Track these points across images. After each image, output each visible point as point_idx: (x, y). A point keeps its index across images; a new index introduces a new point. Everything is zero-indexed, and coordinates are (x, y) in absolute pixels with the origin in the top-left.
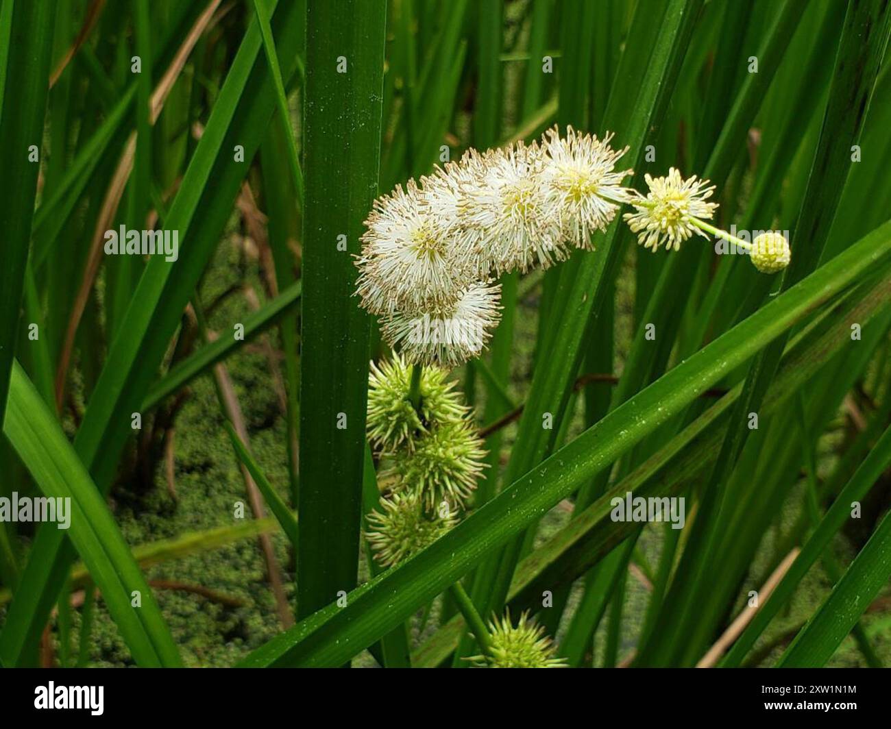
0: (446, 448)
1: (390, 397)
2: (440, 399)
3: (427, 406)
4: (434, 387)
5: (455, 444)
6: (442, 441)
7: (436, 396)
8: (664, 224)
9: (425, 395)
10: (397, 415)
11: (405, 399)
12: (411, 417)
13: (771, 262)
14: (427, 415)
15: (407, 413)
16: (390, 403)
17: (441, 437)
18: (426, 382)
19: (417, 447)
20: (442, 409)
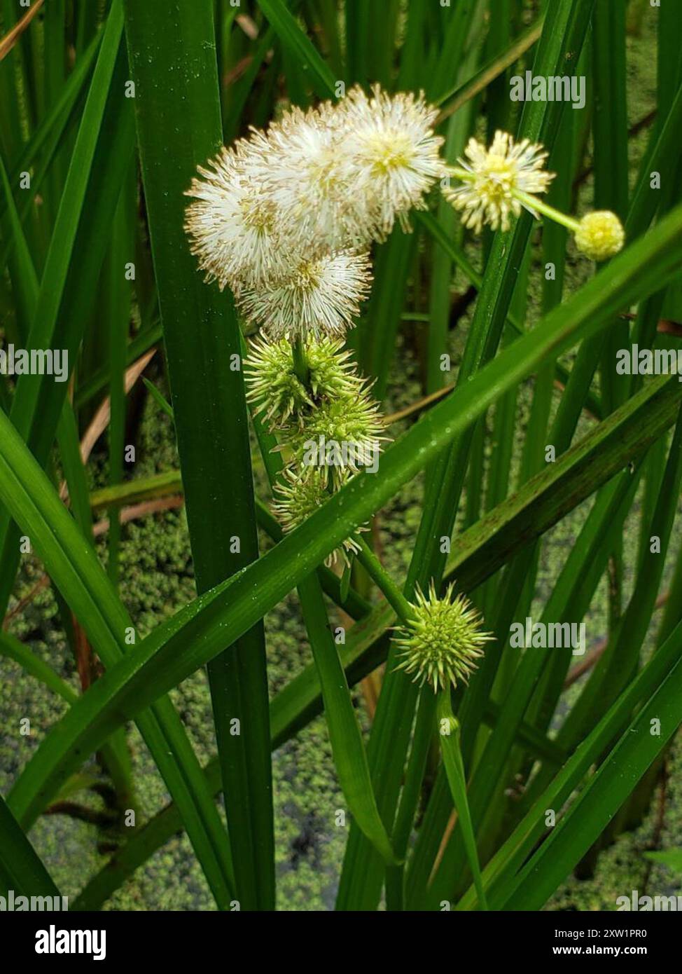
0: (338, 424)
1: (275, 370)
2: (330, 371)
3: (315, 380)
4: (323, 359)
5: (349, 420)
6: (333, 417)
7: (326, 368)
8: (485, 202)
9: (312, 368)
10: (281, 390)
11: (289, 373)
12: (298, 392)
13: (596, 248)
14: (315, 390)
15: (293, 387)
16: (274, 376)
17: (332, 412)
18: (313, 354)
19: (307, 423)
20: (333, 382)
